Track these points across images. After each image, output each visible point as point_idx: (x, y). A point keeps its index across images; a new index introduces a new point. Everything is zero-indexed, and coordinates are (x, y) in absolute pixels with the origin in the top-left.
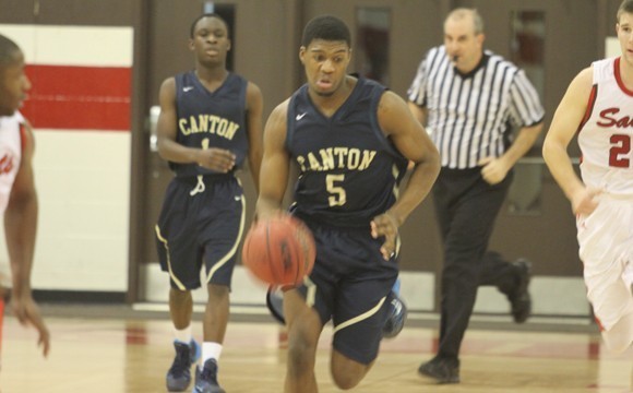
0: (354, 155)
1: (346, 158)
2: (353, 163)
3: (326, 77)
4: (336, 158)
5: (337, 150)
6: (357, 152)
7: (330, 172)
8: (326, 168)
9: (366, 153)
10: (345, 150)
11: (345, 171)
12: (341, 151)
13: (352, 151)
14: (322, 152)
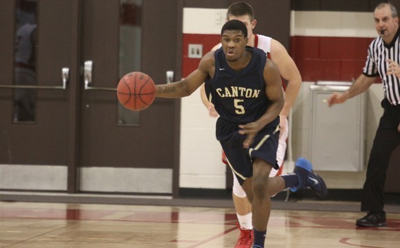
0: (249, 92)
1: (244, 93)
2: (248, 95)
3: (231, 50)
4: (239, 92)
5: (240, 88)
6: (251, 90)
7: (236, 98)
8: (233, 96)
9: (255, 91)
10: (245, 89)
11: (244, 98)
12: (243, 89)
13: (248, 90)
14: (232, 87)
